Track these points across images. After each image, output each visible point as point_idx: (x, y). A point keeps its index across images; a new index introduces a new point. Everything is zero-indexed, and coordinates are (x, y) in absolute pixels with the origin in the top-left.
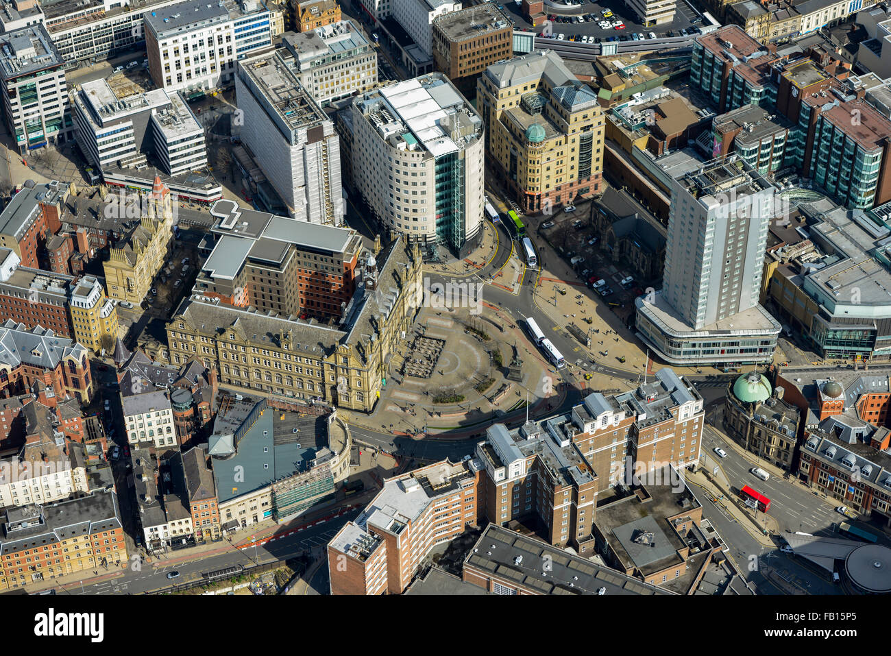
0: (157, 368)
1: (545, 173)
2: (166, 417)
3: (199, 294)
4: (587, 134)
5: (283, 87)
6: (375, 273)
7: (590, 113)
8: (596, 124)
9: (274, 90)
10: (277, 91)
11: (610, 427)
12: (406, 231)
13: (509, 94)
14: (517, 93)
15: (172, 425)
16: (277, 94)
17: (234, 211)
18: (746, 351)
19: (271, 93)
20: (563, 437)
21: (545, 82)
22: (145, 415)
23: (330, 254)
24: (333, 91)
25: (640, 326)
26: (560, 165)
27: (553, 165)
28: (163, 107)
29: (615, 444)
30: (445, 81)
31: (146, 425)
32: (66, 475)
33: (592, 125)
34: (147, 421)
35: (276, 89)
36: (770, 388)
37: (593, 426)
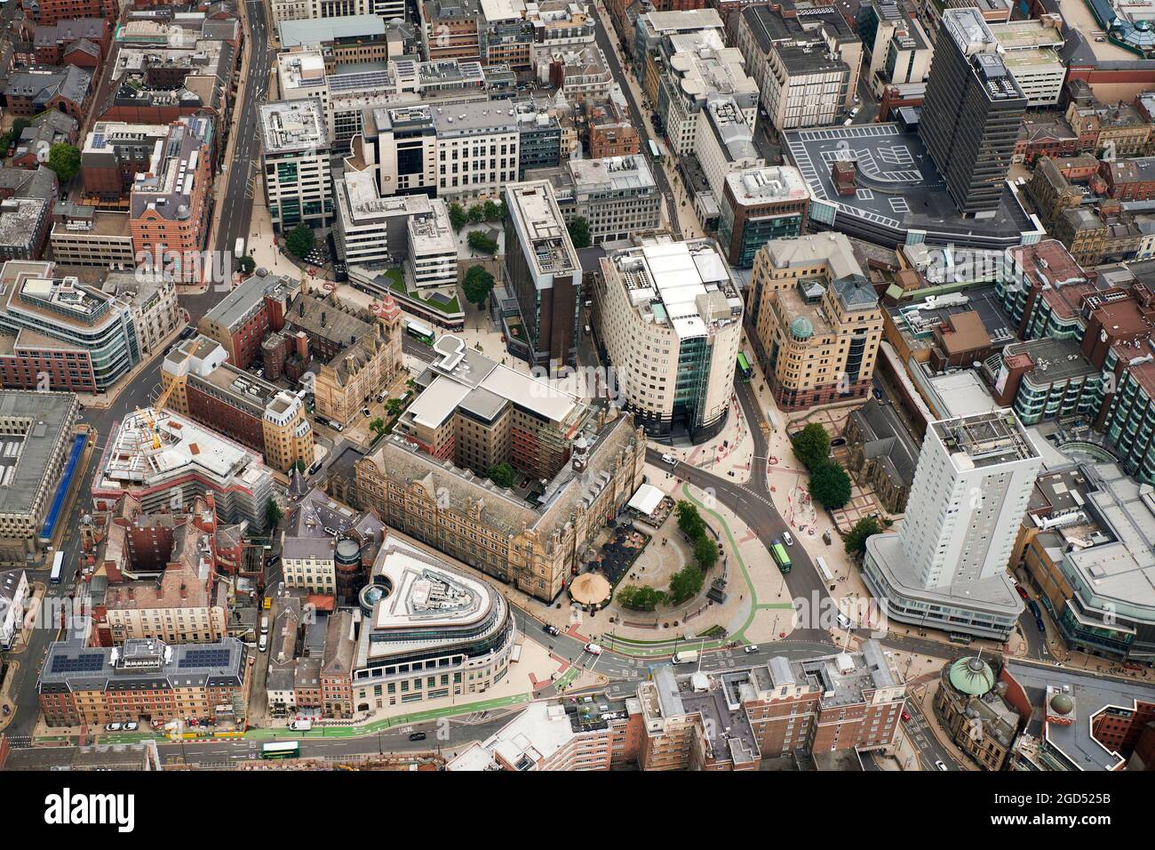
0: (331, 511)
1: (805, 370)
2: (327, 567)
3: (399, 435)
4: (860, 337)
5: (544, 222)
6: (584, 456)
7: (867, 315)
8: (871, 328)
9: (534, 224)
10: (537, 226)
11: (790, 699)
12: (640, 405)
13: (785, 275)
14: (794, 276)
15: (333, 576)
16: (536, 229)
17: (458, 350)
18: (979, 623)
19: (530, 227)
20: (733, 698)
21: (828, 269)
22: (304, 561)
23: (547, 420)
24: (609, 228)
25: (867, 567)
26: (824, 364)
27: (816, 364)
28: (422, 215)
29: (794, 715)
30: (716, 251)
31: (305, 571)
32: (203, 612)
33: (867, 329)
34: (306, 567)
35: (537, 223)
36: (992, 682)
37: (769, 695)
